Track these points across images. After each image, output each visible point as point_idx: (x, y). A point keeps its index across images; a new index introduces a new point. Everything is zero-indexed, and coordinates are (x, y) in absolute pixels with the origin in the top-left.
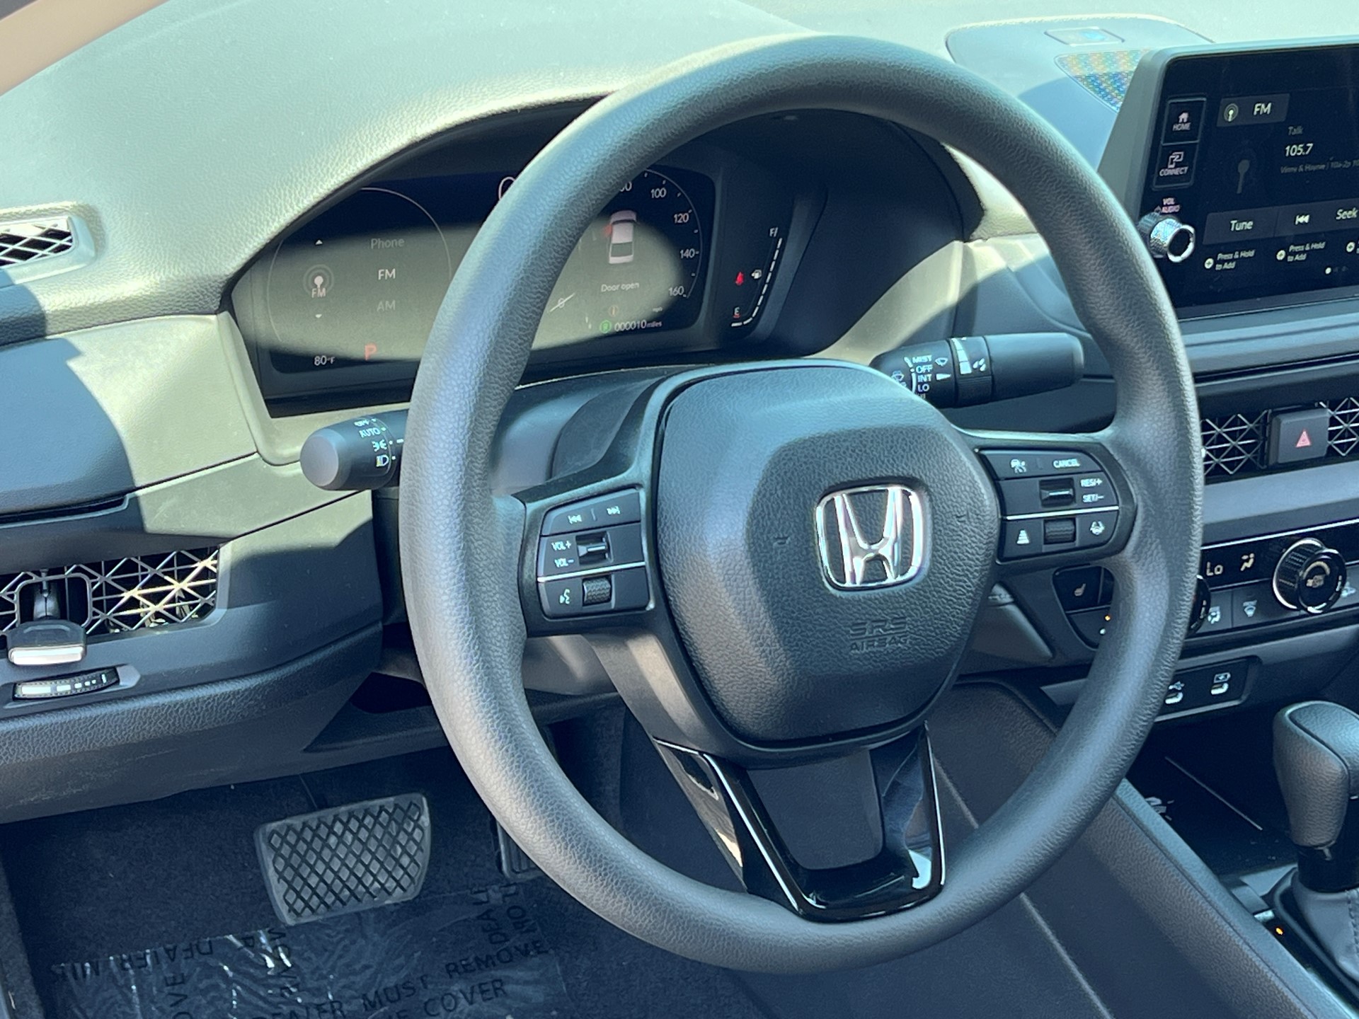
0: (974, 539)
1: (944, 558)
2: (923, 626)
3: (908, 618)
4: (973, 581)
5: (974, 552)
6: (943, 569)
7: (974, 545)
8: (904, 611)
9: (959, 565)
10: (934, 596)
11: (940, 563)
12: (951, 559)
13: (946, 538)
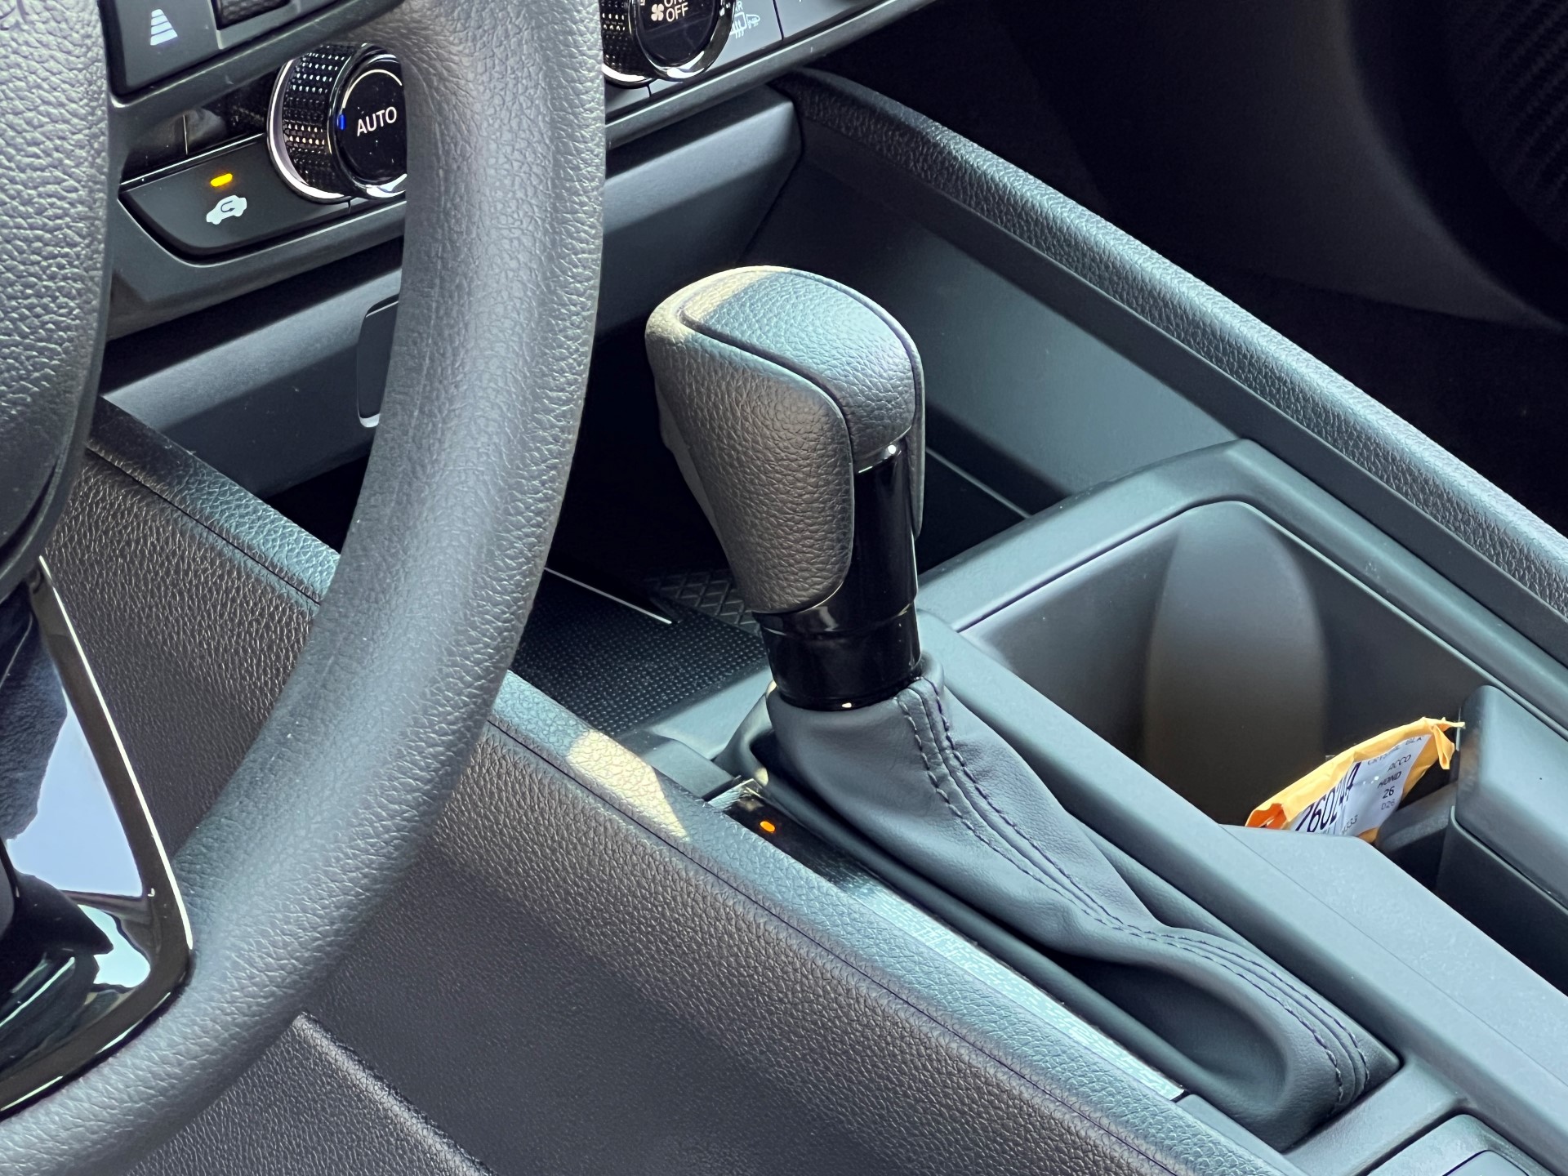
0: (52, 64)
9: (36, 144)
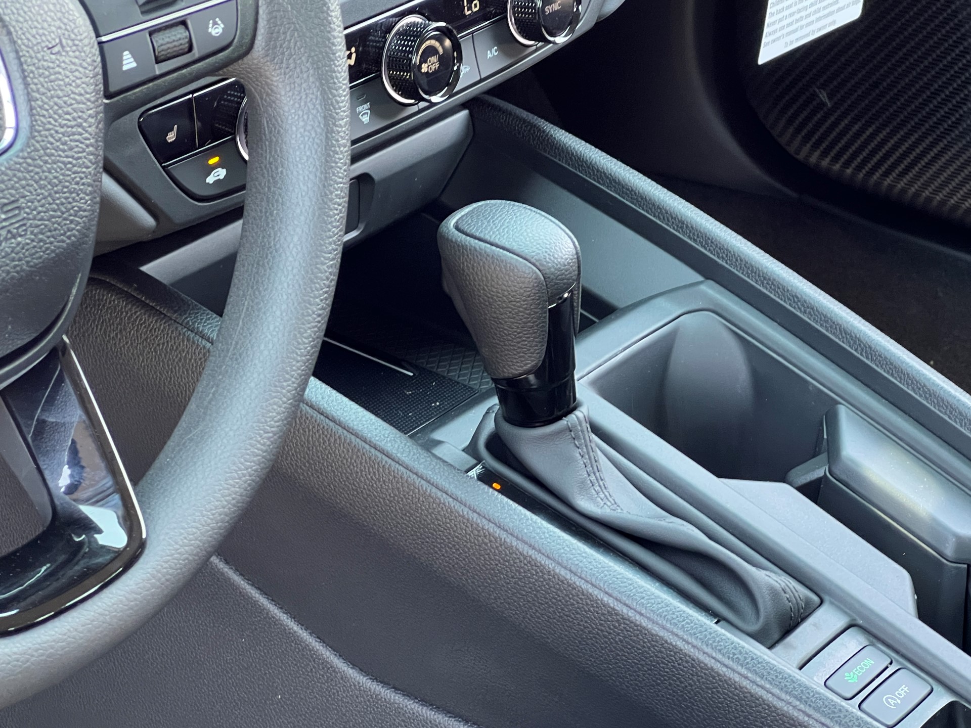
1: (46, 107)
2: (42, 206)
3: (22, 200)
4: (90, 129)
5: (83, 92)
6: (49, 123)
7: (78, 81)
8: (13, 192)
10: (46, 162)
11: (44, 116)
12: (56, 108)
13: (42, 79)
